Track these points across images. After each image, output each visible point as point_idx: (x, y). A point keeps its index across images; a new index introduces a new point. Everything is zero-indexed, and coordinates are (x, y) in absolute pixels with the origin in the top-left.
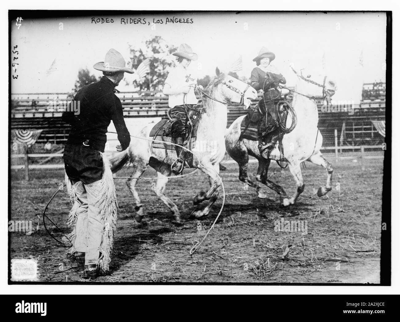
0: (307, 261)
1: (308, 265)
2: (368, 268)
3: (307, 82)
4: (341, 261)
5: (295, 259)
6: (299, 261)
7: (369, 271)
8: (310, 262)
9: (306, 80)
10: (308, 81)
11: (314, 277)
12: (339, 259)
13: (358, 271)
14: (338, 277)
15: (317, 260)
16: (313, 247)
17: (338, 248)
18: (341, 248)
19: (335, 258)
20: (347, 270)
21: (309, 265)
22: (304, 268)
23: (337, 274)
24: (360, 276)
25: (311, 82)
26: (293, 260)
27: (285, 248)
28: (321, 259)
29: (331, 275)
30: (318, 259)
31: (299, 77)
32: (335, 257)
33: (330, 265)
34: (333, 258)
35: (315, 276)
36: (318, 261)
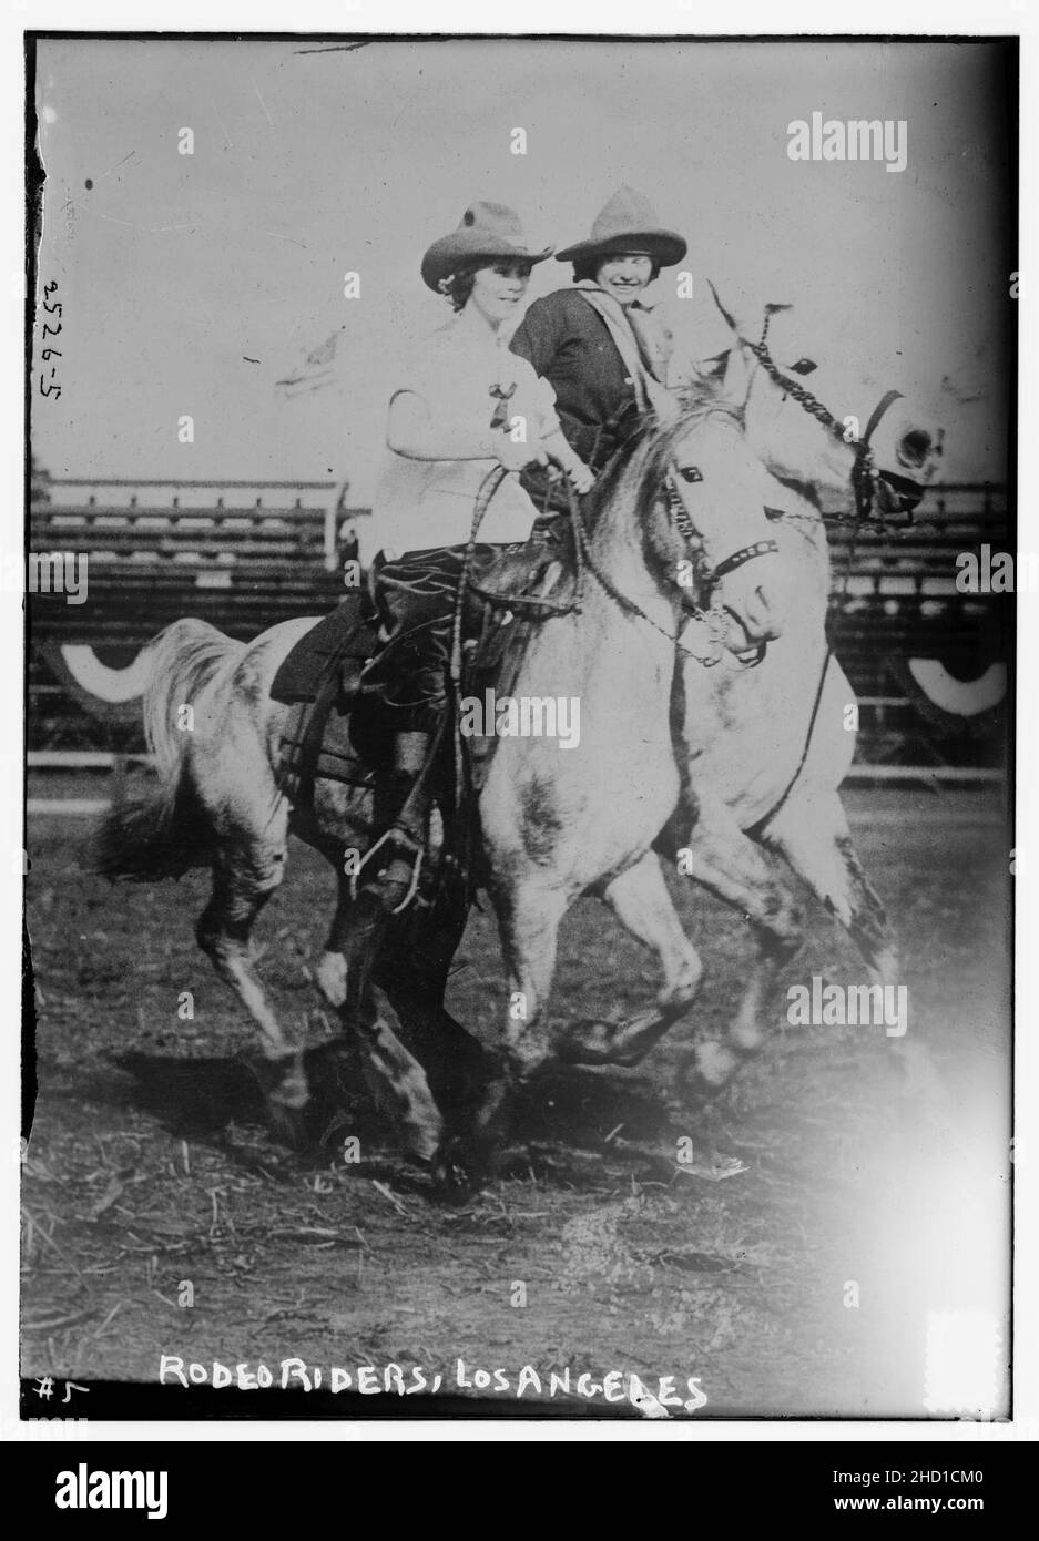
0: (191, 1236)
1: (194, 1253)
2: (444, 1272)
3: (780, 392)
4: (337, 1241)
5: (139, 1226)
6: (161, 1235)
7: (448, 1284)
8: (203, 1238)
9: (775, 376)
10: (786, 385)
11: (216, 1301)
12: (331, 1232)
13: (401, 1282)
14: (314, 1303)
15: (238, 1235)
16: (223, 1182)
17: (330, 1190)
18: (343, 1190)
19: (313, 1230)
20: (355, 1277)
21: (203, 1252)
22: (177, 1263)
23: (312, 1291)
24: (406, 1300)
25: (802, 396)
26: (133, 1230)
27: (102, 1183)
28: (251, 1232)
29: (287, 1294)
30: (240, 1231)
31: (748, 350)
32: (311, 1224)
33: (287, 1255)
34: (303, 1230)
35: (218, 1296)
36: (240, 1239)
